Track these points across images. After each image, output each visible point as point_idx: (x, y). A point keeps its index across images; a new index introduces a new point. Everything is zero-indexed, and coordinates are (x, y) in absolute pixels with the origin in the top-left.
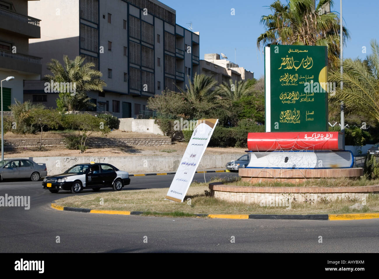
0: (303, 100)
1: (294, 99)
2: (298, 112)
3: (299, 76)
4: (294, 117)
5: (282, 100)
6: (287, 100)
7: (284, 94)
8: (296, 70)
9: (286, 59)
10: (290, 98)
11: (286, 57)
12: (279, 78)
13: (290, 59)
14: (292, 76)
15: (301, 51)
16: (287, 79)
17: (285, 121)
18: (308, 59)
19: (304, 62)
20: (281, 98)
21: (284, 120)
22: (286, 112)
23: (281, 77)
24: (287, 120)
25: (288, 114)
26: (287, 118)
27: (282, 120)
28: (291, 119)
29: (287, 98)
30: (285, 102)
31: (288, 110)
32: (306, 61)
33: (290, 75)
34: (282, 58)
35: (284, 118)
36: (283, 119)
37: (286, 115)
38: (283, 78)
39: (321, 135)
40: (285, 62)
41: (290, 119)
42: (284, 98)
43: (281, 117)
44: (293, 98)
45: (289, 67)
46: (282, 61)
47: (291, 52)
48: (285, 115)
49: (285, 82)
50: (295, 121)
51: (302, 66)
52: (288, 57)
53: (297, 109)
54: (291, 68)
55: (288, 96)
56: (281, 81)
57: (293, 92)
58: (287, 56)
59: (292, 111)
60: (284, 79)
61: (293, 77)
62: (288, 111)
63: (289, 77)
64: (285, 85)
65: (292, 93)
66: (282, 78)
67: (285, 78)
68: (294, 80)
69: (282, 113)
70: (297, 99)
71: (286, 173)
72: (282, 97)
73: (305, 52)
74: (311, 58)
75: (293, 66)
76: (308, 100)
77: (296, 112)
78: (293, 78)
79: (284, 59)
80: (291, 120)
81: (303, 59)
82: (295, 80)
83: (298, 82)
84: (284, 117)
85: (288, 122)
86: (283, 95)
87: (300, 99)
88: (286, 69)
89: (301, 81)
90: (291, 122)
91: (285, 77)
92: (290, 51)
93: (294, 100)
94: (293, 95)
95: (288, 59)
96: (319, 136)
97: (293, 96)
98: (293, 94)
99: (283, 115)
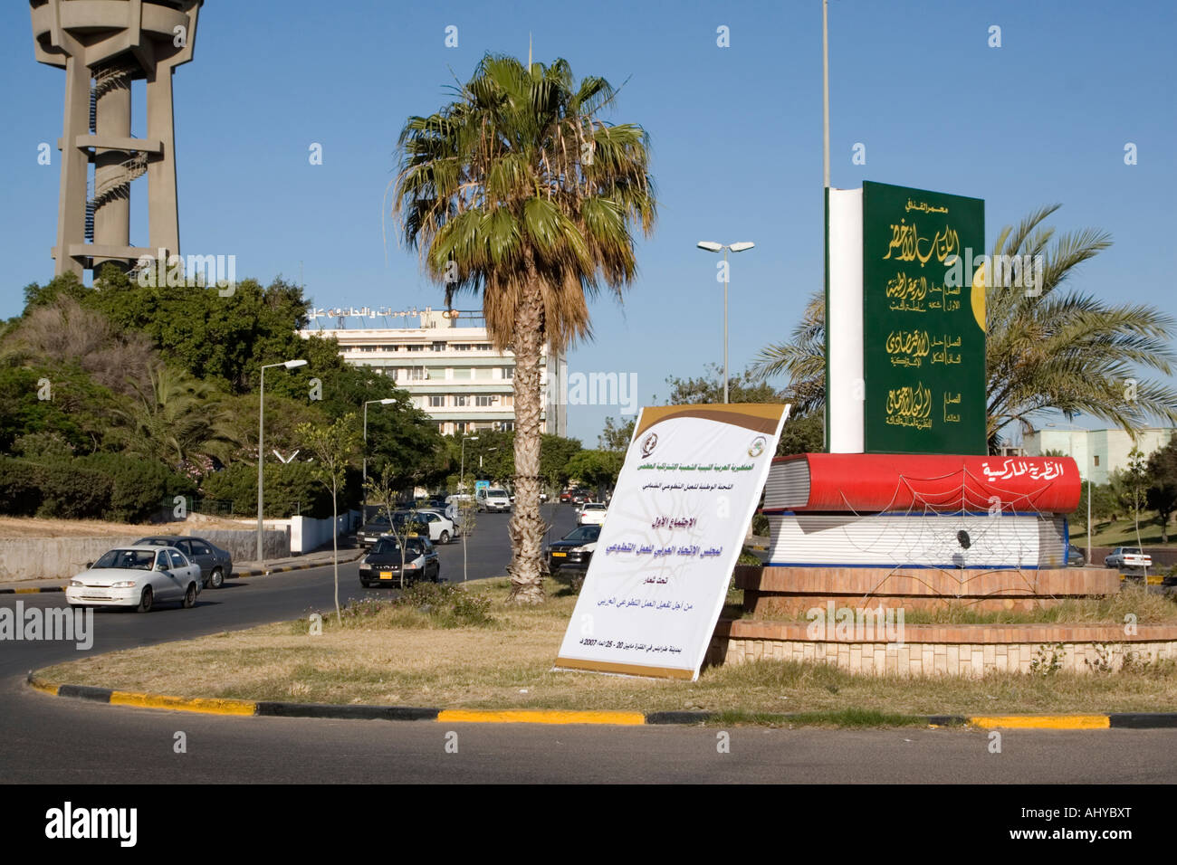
0: (937, 357)
1: (918, 353)
2: (928, 393)
3: (929, 286)
4: (919, 408)
5: (891, 355)
6: (902, 355)
7: (895, 336)
8: (923, 265)
9: (900, 228)
10: (908, 349)
11: (900, 225)
12: (884, 287)
13: (909, 231)
14: (913, 281)
15: (933, 210)
16: (902, 290)
17: (899, 421)
18: (948, 236)
19: (942, 243)
20: (890, 348)
21: (895, 418)
22: (901, 394)
23: (890, 282)
24: (901, 416)
25: (905, 397)
26: (902, 412)
27: (891, 415)
28: (911, 414)
29: (903, 350)
30: (899, 362)
31: (905, 387)
32: (945, 241)
33: (910, 280)
34: (892, 227)
35: (896, 412)
36: (894, 414)
37: (900, 401)
38: (894, 285)
39: (1029, 468)
40: (899, 240)
41: (909, 414)
42: (895, 349)
43: (890, 409)
44: (915, 350)
45: (907, 255)
46: (890, 236)
47: (912, 210)
48: (897, 403)
49: (898, 301)
50: (921, 421)
51: (934, 255)
52: (905, 225)
53: (925, 386)
54: (911, 258)
55: (904, 345)
56: (888, 295)
57: (916, 332)
58: (903, 221)
59: (914, 392)
60: (896, 291)
61: (915, 286)
62: (905, 389)
63: (908, 288)
64: (897, 308)
65: (913, 336)
66: (890, 286)
67: (899, 288)
68: (918, 297)
69: (892, 394)
70: (925, 355)
71: (981, 580)
72: (892, 346)
73: (941, 213)
74: (955, 233)
75: (916, 255)
76: (948, 358)
77: (923, 394)
78: (915, 290)
79: (897, 228)
80: (911, 419)
81: (938, 234)
82: (920, 295)
83: (926, 301)
84: (897, 406)
85: (904, 424)
86: (893, 339)
87: (930, 356)
88: (900, 258)
89: (932, 301)
90: (912, 424)
91: (898, 284)
92: (910, 206)
93: (918, 357)
94: (915, 341)
95: (905, 229)
96: (1024, 468)
97: (915, 344)
98: (916, 337)
99: (893, 403)
